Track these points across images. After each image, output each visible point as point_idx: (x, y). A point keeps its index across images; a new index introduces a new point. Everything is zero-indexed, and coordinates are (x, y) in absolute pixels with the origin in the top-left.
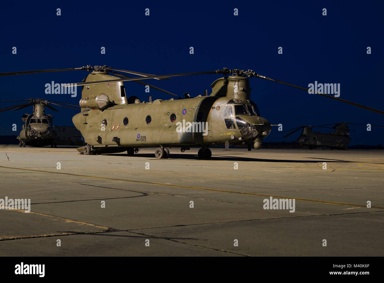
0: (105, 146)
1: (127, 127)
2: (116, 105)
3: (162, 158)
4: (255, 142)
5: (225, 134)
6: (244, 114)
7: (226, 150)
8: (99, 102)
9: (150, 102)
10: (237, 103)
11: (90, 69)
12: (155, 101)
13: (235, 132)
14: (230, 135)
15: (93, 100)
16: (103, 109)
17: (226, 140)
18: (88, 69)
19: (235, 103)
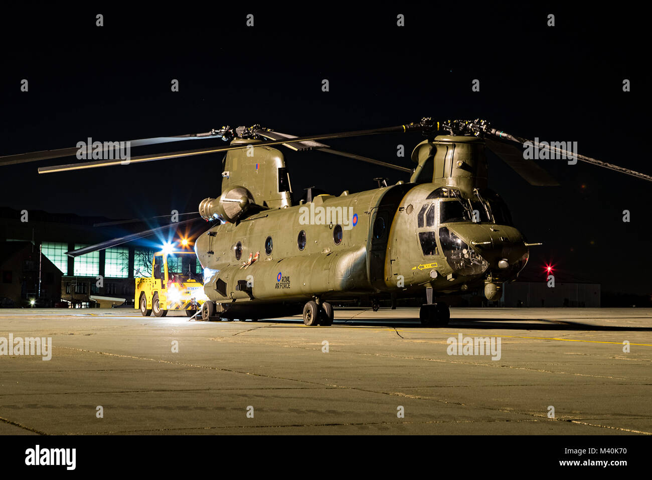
0: (232, 301)
1: (269, 258)
4: (487, 284)
5: (420, 267)
6: (463, 220)
9: (310, 201)
10: (447, 197)
13: (438, 262)
14: (430, 269)
16: (236, 221)
17: (425, 281)
19: (443, 196)
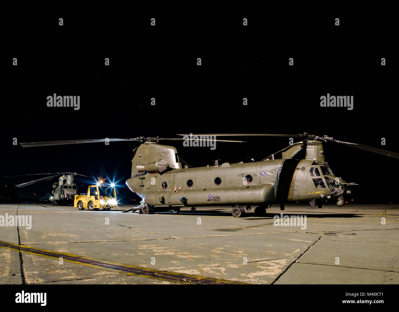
0: (168, 206)
1: (191, 188)
2: (173, 169)
3: (241, 217)
5: (313, 193)
7: (312, 208)
8: (159, 166)
9: (216, 165)
10: (321, 165)
11: (143, 140)
12: (223, 164)
13: (325, 191)
14: (319, 194)
15: (152, 165)
16: (161, 173)
17: (312, 199)
18: (142, 140)
19: (319, 164)
